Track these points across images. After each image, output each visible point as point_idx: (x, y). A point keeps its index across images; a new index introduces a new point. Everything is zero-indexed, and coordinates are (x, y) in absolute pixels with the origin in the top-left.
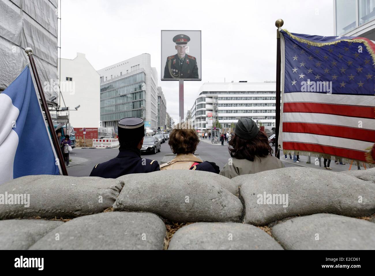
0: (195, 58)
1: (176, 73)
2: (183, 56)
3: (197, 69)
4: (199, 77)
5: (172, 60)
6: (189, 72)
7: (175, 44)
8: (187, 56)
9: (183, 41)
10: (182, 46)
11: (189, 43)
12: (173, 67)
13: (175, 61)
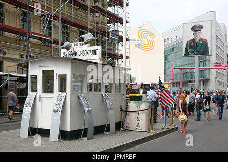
0: (206, 40)
1: (193, 52)
2: (197, 40)
3: (208, 48)
4: (210, 53)
5: (190, 43)
6: (202, 50)
7: (192, 32)
8: (201, 39)
9: (198, 29)
10: (197, 32)
11: (202, 30)
12: (191, 47)
13: (192, 43)
